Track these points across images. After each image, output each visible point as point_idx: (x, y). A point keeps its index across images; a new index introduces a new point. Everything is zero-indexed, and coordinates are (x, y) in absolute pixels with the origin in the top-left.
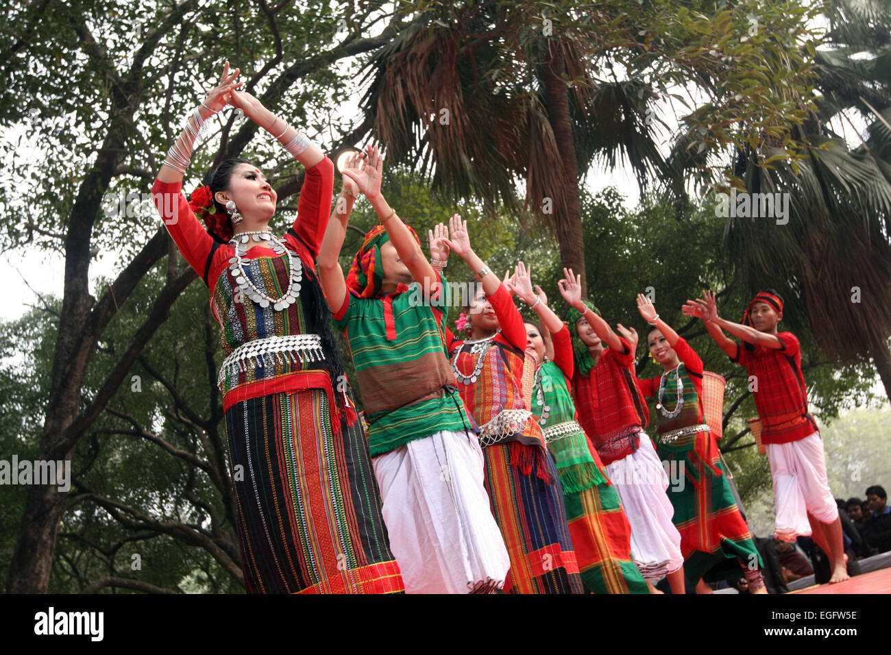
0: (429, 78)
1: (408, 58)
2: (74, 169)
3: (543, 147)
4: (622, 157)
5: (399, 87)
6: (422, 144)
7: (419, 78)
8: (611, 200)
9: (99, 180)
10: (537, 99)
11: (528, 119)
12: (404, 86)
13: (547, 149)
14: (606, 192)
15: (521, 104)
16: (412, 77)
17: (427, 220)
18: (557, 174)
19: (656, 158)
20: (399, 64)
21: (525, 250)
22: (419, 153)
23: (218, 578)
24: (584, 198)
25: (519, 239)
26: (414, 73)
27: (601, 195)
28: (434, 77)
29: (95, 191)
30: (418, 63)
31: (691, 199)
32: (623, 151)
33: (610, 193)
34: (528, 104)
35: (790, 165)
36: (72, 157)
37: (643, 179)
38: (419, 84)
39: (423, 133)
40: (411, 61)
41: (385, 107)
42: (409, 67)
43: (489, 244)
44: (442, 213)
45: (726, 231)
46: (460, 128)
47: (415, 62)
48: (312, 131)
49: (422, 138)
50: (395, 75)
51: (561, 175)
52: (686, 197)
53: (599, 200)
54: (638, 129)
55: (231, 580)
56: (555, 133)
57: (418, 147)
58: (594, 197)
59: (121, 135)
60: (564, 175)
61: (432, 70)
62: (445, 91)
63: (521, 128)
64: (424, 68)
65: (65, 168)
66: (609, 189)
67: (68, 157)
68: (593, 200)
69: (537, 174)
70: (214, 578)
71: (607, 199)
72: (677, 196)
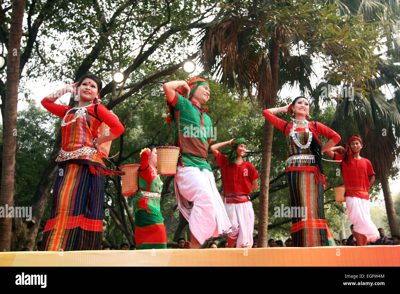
0: (226, 38)
1: (219, 28)
2: (82, 55)
3: (266, 74)
4: (297, 85)
5: (213, 39)
6: (219, 65)
7: (222, 37)
8: (289, 102)
9: (91, 59)
10: (267, 56)
11: (262, 63)
12: (215, 39)
13: (267, 75)
14: (287, 99)
15: (260, 57)
16: (219, 36)
17: (215, 97)
18: (269, 85)
19: (310, 87)
20: (215, 30)
21: (252, 117)
22: (217, 68)
23: (111, 224)
24: (278, 100)
25: (250, 113)
26: (220, 35)
27: (285, 99)
28: (228, 38)
29: (88, 63)
30: (222, 31)
31: (320, 108)
32: (297, 83)
33: (289, 99)
34: (263, 57)
35: (362, 100)
36: (82, 50)
37: (303, 94)
38: (221, 39)
39: (220, 61)
40: (220, 29)
41: (206, 46)
42: (218, 31)
43: (238, 111)
44: (222, 96)
45: (332, 121)
46: (234, 60)
47: (221, 30)
48: (177, 55)
49: (219, 63)
50: (213, 34)
51: (271, 86)
52: (318, 107)
53: (284, 101)
54: (305, 75)
55: (116, 226)
56: (271, 69)
57: (217, 66)
58: (282, 100)
59: (102, 43)
60: (272, 86)
61: (227, 36)
62: (231, 44)
63: (258, 65)
64: (225, 33)
65: (79, 54)
66: (289, 97)
67: (81, 50)
68: (282, 101)
69: (262, 84)
70: (109, 224)
71: (287, 101)
72: (315, 106)
